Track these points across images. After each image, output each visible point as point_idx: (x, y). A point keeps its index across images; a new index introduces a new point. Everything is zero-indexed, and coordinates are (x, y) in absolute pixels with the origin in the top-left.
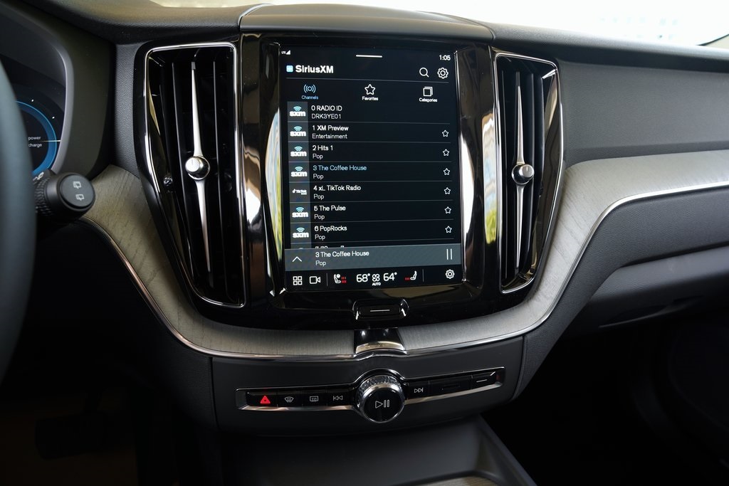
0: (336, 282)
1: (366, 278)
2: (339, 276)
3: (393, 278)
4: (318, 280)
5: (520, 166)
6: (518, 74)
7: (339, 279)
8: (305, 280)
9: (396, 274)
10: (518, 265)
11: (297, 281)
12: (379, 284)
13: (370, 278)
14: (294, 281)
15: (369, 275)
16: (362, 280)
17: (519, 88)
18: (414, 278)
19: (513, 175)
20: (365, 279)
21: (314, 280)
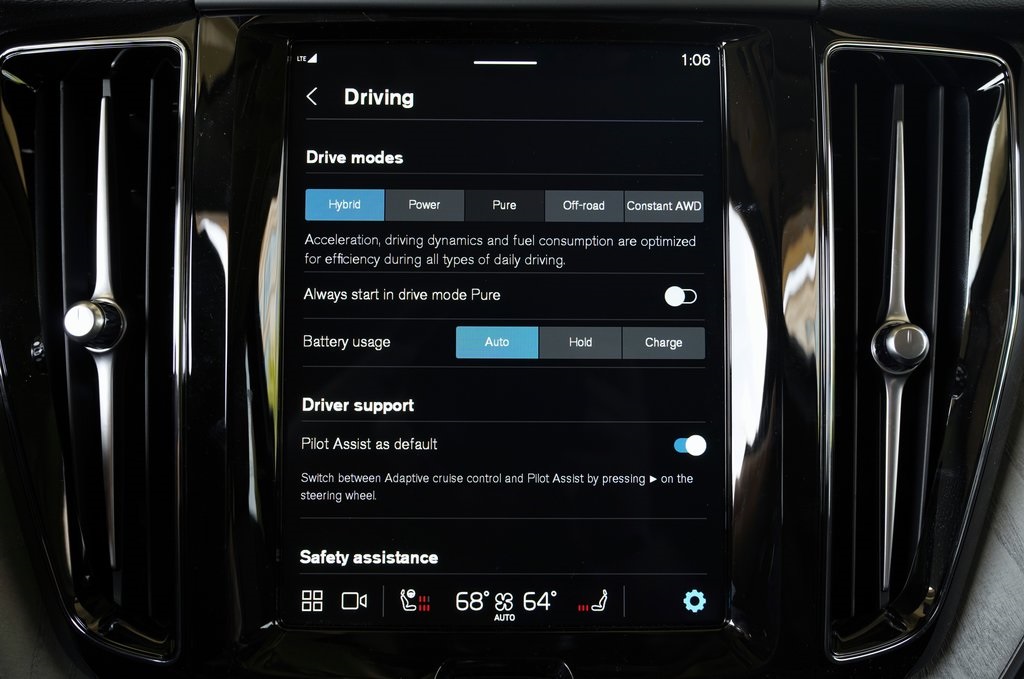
0: (407, 607)
1: (480, 601)
2: (412, 594)
3: (547, 605)
4: (362, 601)
5: (891, 328)
6: (899, 91)
7: (412, 601)
8: (331, 601)
9: (554, 594)
10: (886, 583)
11: (312, 601)
12: (512, 618)
13: (490, 602)
14: (305, 601)
15: (487, 593)
16: (470, 605)
17: (900, 126)
18: (600, 607)
19: (873, 350)
20: (476, 605)
21: (351, 601)
